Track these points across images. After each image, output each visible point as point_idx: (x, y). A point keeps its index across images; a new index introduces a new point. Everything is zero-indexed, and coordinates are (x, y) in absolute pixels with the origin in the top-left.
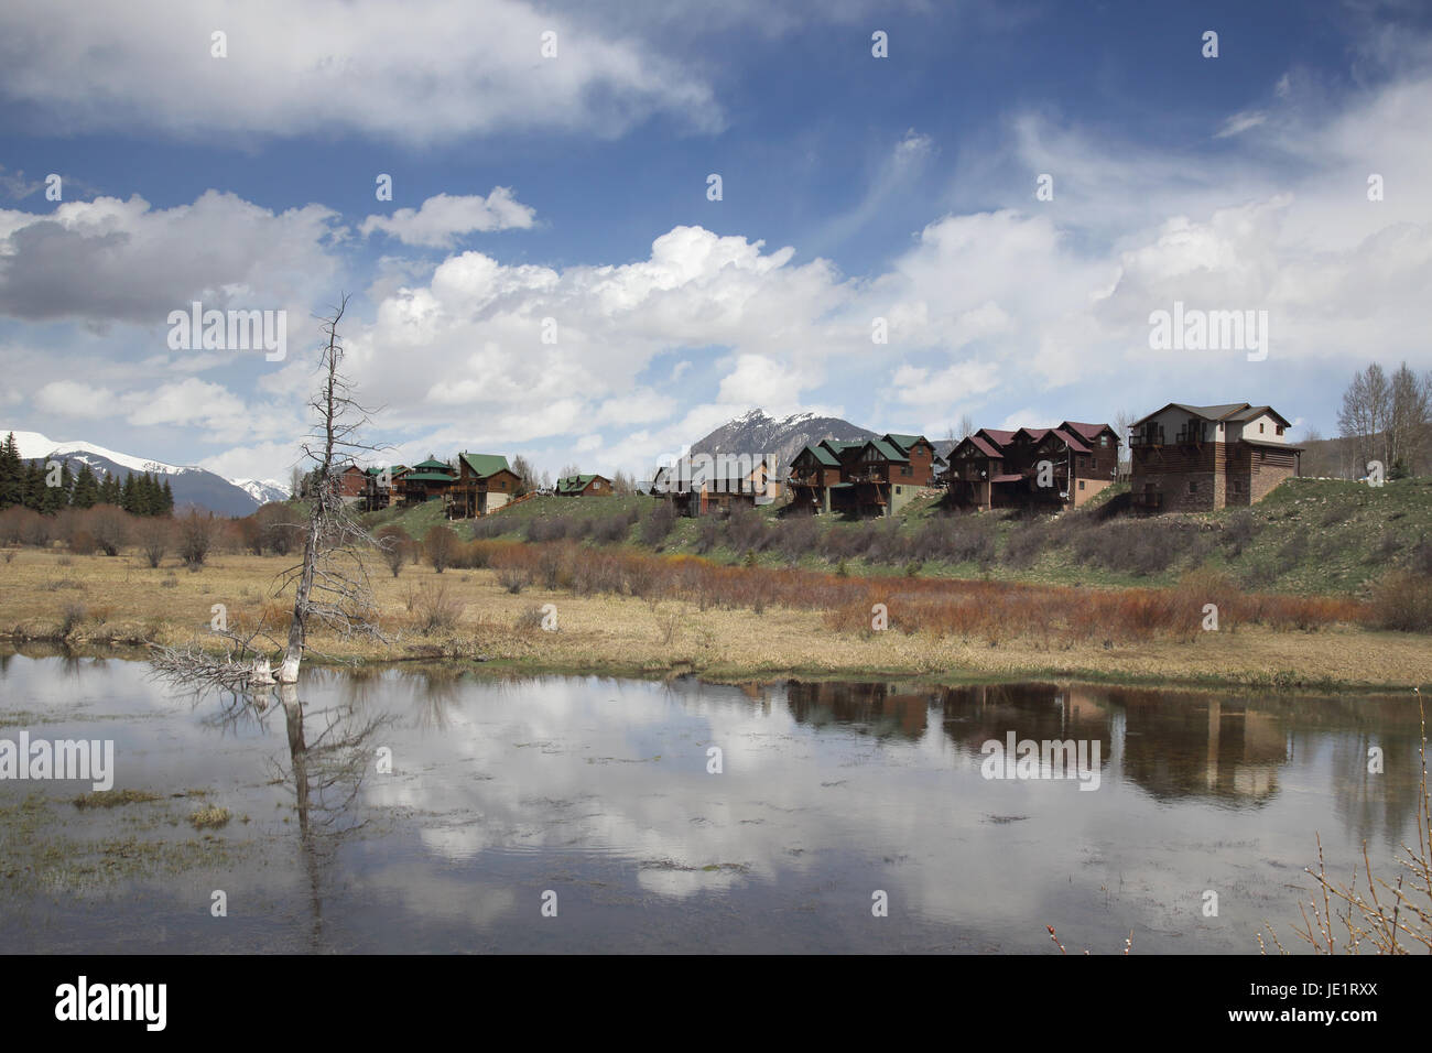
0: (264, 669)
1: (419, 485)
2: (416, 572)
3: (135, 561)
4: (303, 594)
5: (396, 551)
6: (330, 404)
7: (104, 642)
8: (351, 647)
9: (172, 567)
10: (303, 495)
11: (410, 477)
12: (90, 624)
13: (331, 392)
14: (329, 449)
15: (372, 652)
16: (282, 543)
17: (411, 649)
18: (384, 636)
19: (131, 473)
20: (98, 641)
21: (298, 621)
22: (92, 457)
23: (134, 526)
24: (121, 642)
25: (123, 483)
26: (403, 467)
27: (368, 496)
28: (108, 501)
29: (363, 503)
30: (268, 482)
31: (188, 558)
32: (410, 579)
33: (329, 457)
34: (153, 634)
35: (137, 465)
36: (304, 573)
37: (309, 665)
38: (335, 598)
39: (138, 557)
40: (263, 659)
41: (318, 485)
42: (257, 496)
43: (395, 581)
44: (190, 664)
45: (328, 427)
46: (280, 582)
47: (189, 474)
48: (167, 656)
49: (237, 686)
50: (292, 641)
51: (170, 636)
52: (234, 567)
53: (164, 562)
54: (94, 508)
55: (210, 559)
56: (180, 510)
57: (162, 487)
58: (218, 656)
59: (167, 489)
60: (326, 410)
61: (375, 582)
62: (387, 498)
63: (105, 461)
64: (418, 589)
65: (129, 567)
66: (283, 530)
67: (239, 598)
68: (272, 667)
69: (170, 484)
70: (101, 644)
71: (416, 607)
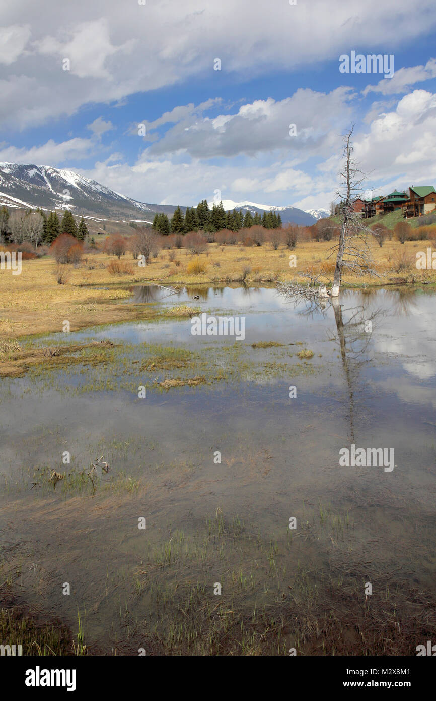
0: (324, 291)
1: (389, 205)
2: (391, 245)
3: (268, 248)
4: (340, 257)
5: (380, 235)
6: (348, 173)
7: (258, 281)
8: (364, 280)
9: (283, 249)
10: (336, 214)
11: (385, 201)
12: (253, 274)
13: (348, 167)
14: (349, 193)
15: (372, 282)
16: (327, 235)
17: (391, 280)
18: (378, 274)
19: (265, 212)
20: (255, 281)
21: (338, 269)
22: (250, 207)
23: (267, 233)
24: (265, 281)
25: (262, 217)
26: (382, 197)
27: (366, 212)
28: (257, 224)
29: (363, 215)
30: (321, 210)
31: (289, 245)
32: (388, 247)
33: (349, 196)
34: (277, 277)
35: (267, 208)
36: (339, 248)
37: (343, 288)
38: (354, 258)
39: (269, 246)
40: (323, 286)
41: (342, 209)
42: (316, 216)
43: (381, 249)
44: (292, 289)
45: (348, 183)
46: (329, 253)
47: (288, 210)
48: (283, 286)
49: (312, 298)
50: (336, 278)
51: (283, 278)
52: (308, 247)
53: (280, 247)
54: (252, 227)
55: (298, 245)
56: (284, 225)
57: (277, 216)
58: (304, 286)
59: (279, 217)
60: (347, 176)
61: (372, 250)
62: (375, 211)
63: (255, 208)
64: (392, 252)
65: (266, 250)
66: (328, 230)
67: (311, 260)
68: (327, 290)
70: (257, 282)
71: (392, 261)
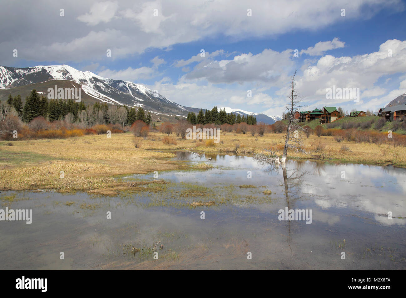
0: (278, 160)
1: (313, 116)
2: (313, 137)
3: (249, 135)
4: (286, 142)
5: (308, 132)
6: (293, 97)
7: (244, 152)
8: (298, 155)
9: (257, 136)
10: (285, 119)
11: (311, 114)
12: (241, 149)
13: (293, 94)
14: (292, 107)
15: (303, 156)
16: (280, 130)
17: (312, 156)
18: (306, 152)
19: (248, 115)
20: (242, 152)
21: (285, 148)
22: (240, 112)
23: (249, 127)
24: (247, 153)
25: (246, 118)
26: (309, 111)
27: (301, 119)
28: (243, 122)
29: (299, 120)
30: (277, 116)
31: (260, 134)
32: (312, 139)
33: (292, 109)
34: (253, 151)
35: (249, 113)
36: (287, 137)
37: (288, 159)
38: (294, 143)
39: (250, 134)
40: (277, 157)
41: (288, 117)
42: (275, 119)
43: (308, 139)
44: (261, 158)
45: (292, 102)
46: (281, 140)
47: (260, 115)
48: (257, 156)
49: (272, 163)
50: (284, 153)
51: (257, 152)
52: (270, 136)
53: (255, 135)
54: (241, 123)
55: (265, 134)
56: (258, 123)
57: (254, 118)
58: (268, 156)
59: (255, 118)
60: (292, 98)
61: (303, 139)
62: (305, 119)
63: (242, 113)
64: (314, 141)
65: (248, 136)
66: (281, 127)
67: (271, 143)
68: (279, 159)
69: (256, 118)
70: (243, 153)
71: (313, 146)
